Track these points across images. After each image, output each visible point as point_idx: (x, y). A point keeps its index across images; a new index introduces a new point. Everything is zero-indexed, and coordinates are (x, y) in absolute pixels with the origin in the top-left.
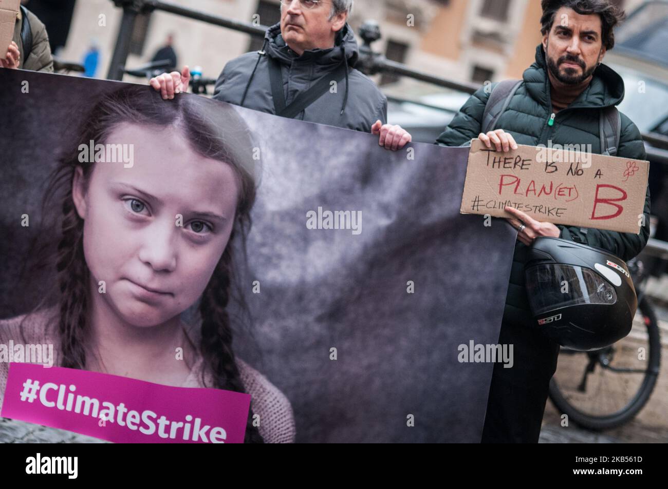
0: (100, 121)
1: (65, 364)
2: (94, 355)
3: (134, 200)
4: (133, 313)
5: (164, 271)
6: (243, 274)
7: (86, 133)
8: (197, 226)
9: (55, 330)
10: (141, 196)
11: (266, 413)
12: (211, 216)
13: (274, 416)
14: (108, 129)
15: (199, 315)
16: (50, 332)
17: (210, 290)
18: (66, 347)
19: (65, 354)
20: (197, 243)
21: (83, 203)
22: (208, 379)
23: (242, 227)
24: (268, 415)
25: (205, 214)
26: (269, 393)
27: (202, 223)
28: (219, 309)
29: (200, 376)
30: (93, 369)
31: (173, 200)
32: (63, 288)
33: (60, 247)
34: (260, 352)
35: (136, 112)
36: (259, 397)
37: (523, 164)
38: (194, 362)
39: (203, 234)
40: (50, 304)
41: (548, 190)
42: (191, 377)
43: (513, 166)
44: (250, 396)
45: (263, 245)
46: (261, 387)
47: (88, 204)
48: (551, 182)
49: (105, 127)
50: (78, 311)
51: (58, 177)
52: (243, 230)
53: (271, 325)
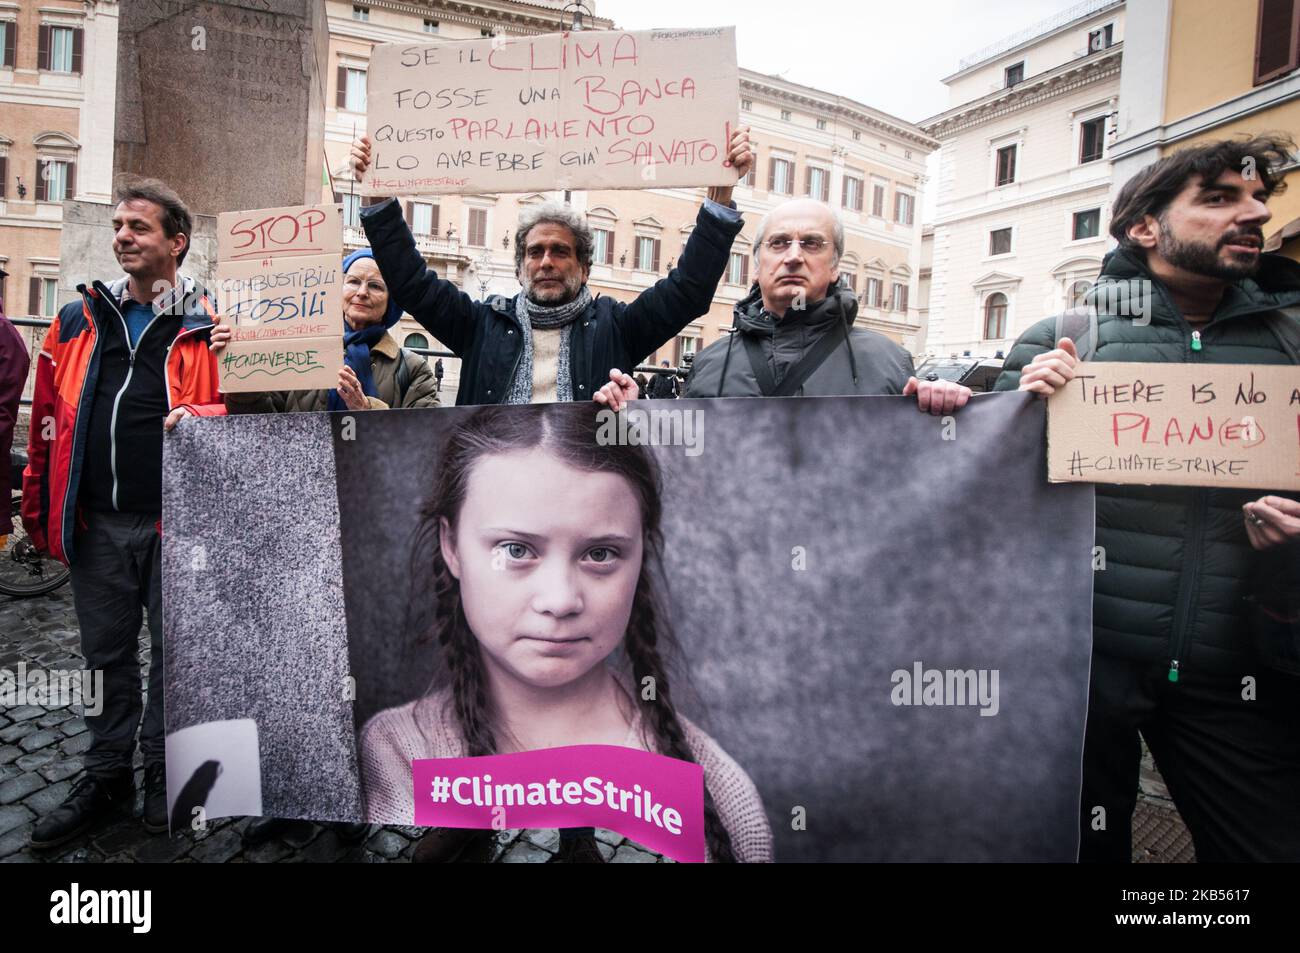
0: (458, 459)
1: (473, 753)
2: (505, 735)
3: (511, 544)
4: (543, 673)
5: (571, 615)
6: (667, 602)
7: (444, 476)
8: (598, 554)
9: (451, 717)
10: (520, 538)
11: (726, 794)
12: (612, 540)
13: (736, 801)
14: (467, 466)
15: (628, 657)
16: (447, 719)
17: (633, 627)
18: (469, 734)
19: (469, 741)
20: (603, 574)
21: (454, 559)
22: (650, 739)
23: (654, 545)
24: (728, 797)
25: (605, 539)
26: (723, 765)
27: (604, 550)
28: (648, 649)
29: (642, 734)
30: (507, 750)
31: (560, 532)
32: (451, 664)
33: (439, 616)
34: (703, 705)
35: (495, 440)
36: (712, 769)
37: (1149, 394)
38: (633, 716)
39: (609, 561)
40: (440, 685)
41: (1205, 431)
42: (632, 735)
43: (1131, 397)
44: (702, 767)
45: (683, 564)
46: (713, 756)
47: (459, 559)
48: (1209, 419)
49: (464, 464)
50: (473, 688)
51: (423, 531)
52: (656, 549)
53: (710, 670)
